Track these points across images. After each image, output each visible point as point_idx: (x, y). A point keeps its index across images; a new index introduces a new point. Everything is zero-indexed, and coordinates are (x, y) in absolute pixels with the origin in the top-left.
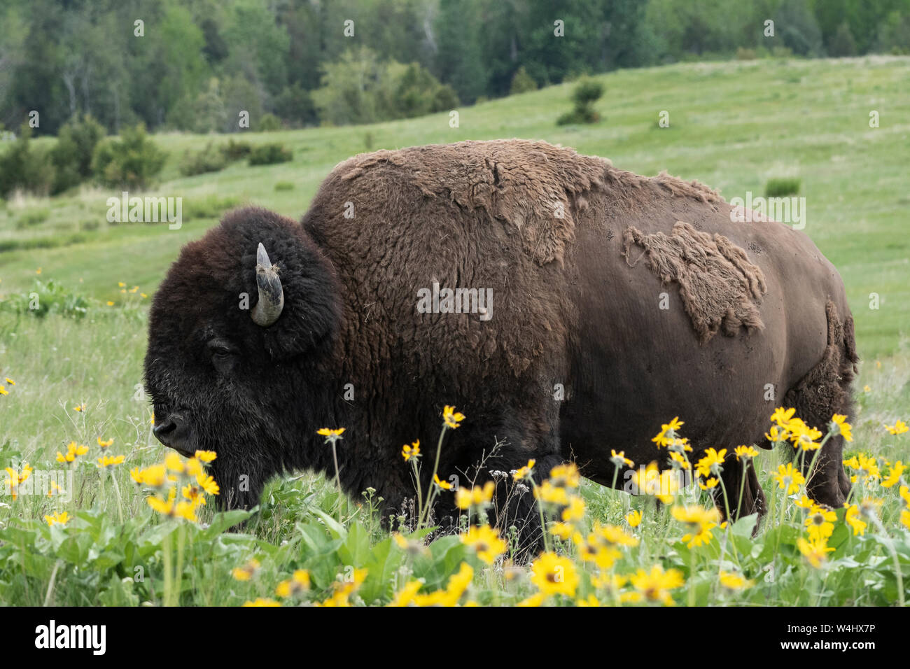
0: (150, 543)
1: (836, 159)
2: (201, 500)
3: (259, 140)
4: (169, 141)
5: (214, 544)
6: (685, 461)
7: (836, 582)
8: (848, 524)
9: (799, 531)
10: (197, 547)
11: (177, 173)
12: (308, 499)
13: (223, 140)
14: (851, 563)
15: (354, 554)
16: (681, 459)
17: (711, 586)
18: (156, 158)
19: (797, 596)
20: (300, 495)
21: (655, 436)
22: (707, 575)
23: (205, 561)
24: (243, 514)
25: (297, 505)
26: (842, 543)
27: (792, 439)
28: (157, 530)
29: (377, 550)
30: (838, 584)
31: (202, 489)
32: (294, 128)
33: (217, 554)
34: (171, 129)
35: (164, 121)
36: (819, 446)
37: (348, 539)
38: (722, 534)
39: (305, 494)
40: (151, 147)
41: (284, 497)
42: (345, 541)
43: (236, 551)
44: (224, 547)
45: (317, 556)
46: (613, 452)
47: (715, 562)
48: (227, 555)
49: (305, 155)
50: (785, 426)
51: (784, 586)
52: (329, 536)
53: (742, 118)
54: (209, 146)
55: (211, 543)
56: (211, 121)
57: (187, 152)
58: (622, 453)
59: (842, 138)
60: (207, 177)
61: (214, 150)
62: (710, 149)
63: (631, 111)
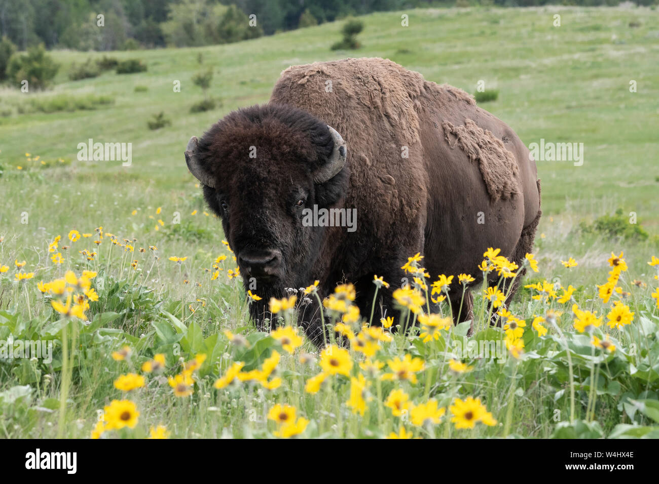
0: (50, 334)
1: (523, 77)
2: (86, 305)
3: (122, 56)
4: (61, 56)
5: (94, 335)
6: (423, 284)
7: (524, 368)
8: (534, 329)
9: (500, 333)
10: (82, 338)
11: (66, 78)
12: (158, 306)
13: (99, 56)
14: (535, 355)
15: (192, 344)
16: (421, 283)
17: (439, 370)
18: (51, 68)
19: (497, 378)
20: (152, 302)
21: (404, 265)
22: (435, 362)
23: (88, 347)
24: (115, 315)
25: (150, 309)
26: (530, 342)
27: (497, 270)
28: (55, 325)
29: (207, 341)
30: (525, 370)
31: (87, 297)
32: (148, 48)
33: (96, 342)
34: (61, 48)
35: (58, 42)
36: (515, 275)
37: (188, 333)
38: (447, 334)
39: (155, 302)
40: (49, 60)
41: (142, 304)
42: (185, 334)
43: (109, 340)
44: (101, 337)
45: (166, 345)
46: (376, 276)
47: (442, 353)
48: (103, 343)
49: (156, 68)
50: (493, 261)
51: (488, 371)
52: (174, 331)
53: (459, 47)
54: (89, 60)
55: (92, 335)
56: (91, 42)
57: (73, 64)
58: (382, 278)
59: (527, 62)
60: (87, 81)
61: (92, 63)
62: (436, 69)
63: (382, 42)
